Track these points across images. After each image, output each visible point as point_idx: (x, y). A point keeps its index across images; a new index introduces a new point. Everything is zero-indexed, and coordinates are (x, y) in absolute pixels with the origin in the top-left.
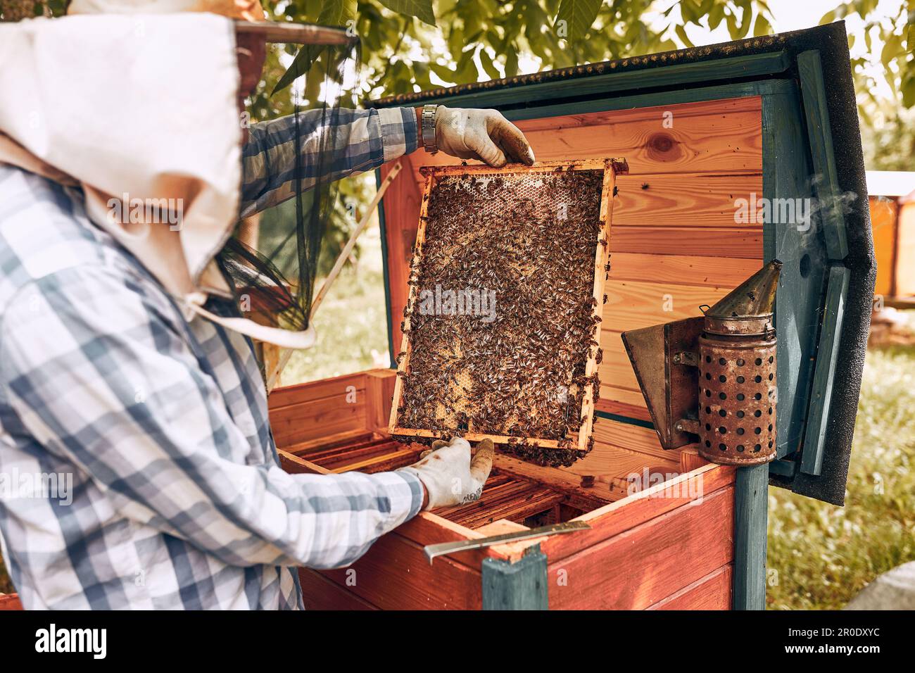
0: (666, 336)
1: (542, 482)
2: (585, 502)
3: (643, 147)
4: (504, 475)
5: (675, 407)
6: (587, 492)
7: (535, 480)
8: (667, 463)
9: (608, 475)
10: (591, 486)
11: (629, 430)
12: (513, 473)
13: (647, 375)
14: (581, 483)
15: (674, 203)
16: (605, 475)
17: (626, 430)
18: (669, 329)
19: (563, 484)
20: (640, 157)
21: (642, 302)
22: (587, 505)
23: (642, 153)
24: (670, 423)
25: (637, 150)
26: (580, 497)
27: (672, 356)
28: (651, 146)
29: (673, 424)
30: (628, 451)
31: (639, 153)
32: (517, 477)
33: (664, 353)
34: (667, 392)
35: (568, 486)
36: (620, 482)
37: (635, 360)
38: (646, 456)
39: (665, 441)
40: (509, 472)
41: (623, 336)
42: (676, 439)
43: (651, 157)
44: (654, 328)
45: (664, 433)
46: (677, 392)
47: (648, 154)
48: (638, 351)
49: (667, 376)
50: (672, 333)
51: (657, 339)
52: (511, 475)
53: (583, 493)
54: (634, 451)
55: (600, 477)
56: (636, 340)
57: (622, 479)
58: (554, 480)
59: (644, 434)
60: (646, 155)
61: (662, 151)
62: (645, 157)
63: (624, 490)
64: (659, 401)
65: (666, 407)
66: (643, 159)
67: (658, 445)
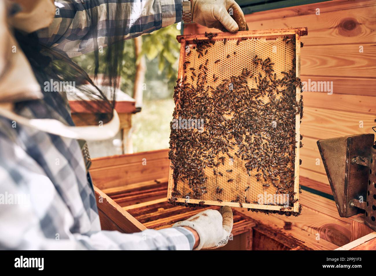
0: (348, 146)
1: (260, 223)
2: (285, 239)
3: (336, 27)
4: (239, 215)
5: (350, 191)
6: (288, 233)
7: (257, 221)
8: (339, 222)
9: (301, 223)
10: (290, 229)
11: (316, 199)
12: (244, 215)
13: (333, 169)
14: (284, 227)
15: (353, 63)
16: (299, 223)
17: (313, 198)
18: (351, 141)
19: (273, 226)
20: (333, 34)
21: (327, 121)
22: (287, 241)
23: (335, 31)
24: (346, 201)
25: (332, 30)
26: (283, 236)
27: (351, 158)
28: (341, 26)
29: (348, 202)
30: (314, 211)
31: (333, 31)
32: (246, 218)
33: (346, 157)
34: (346, 181)
35: (276, 227)
36: (308, 229)
37: (325, 158)
38: (326, 216)
39: (342, 212)
40: (242, 214)
41: (318, 142)
42: (349, 212)
43: (340, 33)
44: (339, 139)
45: (342, 207)
46: (352, 182)
47: (339, 32)
48: (327, 153)
49: (347, 171)
50: (352, 143)
51: (342, 146)
52: (243, 216)
53: (285, 233)
54: (318, 212)
55: (295, 223)
56: (327, 146)
57: (309, 227)
58: (268, 222)
59: (326, 202)
60: (337, 32)
61: (348, 29)
62: (337, 34)
63: (310, 234)
64: (339, 186)
65: (345, 191)
66: (335, 35)
67: (336, 211)
